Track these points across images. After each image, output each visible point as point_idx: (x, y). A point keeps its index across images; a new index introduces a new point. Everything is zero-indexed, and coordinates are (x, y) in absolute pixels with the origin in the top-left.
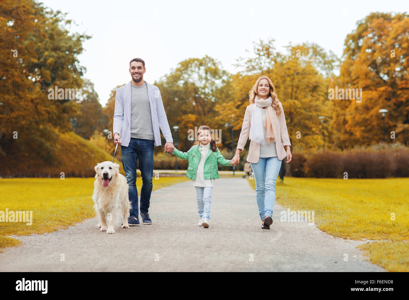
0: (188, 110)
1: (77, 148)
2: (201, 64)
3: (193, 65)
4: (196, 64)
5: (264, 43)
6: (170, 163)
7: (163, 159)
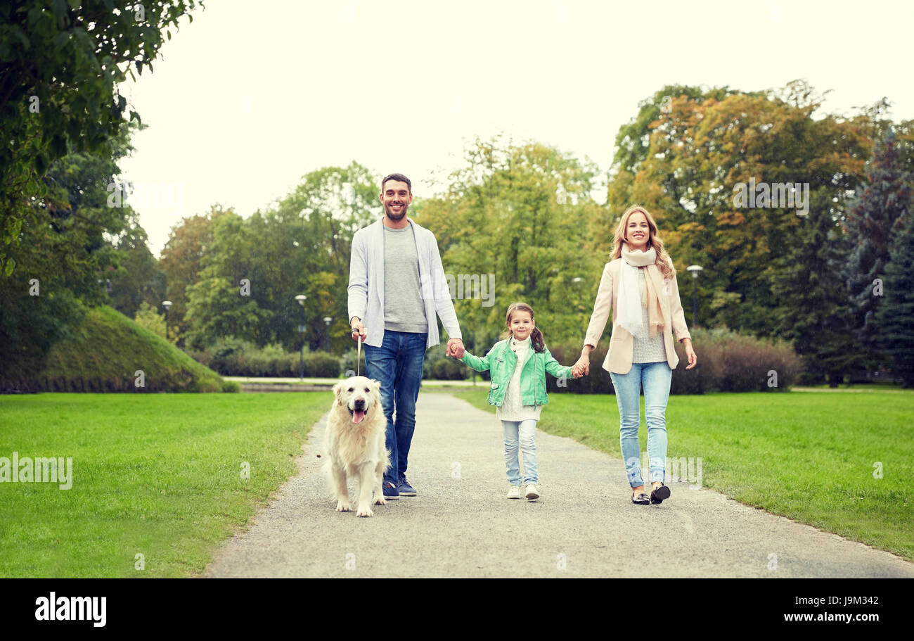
0: (321, 265)
1: (117, 335)
2: (345, 179)
3: (330, 179)
4: (336, 178)
5: (482, 141)
6: (288, 364)
7: (275, 357)
